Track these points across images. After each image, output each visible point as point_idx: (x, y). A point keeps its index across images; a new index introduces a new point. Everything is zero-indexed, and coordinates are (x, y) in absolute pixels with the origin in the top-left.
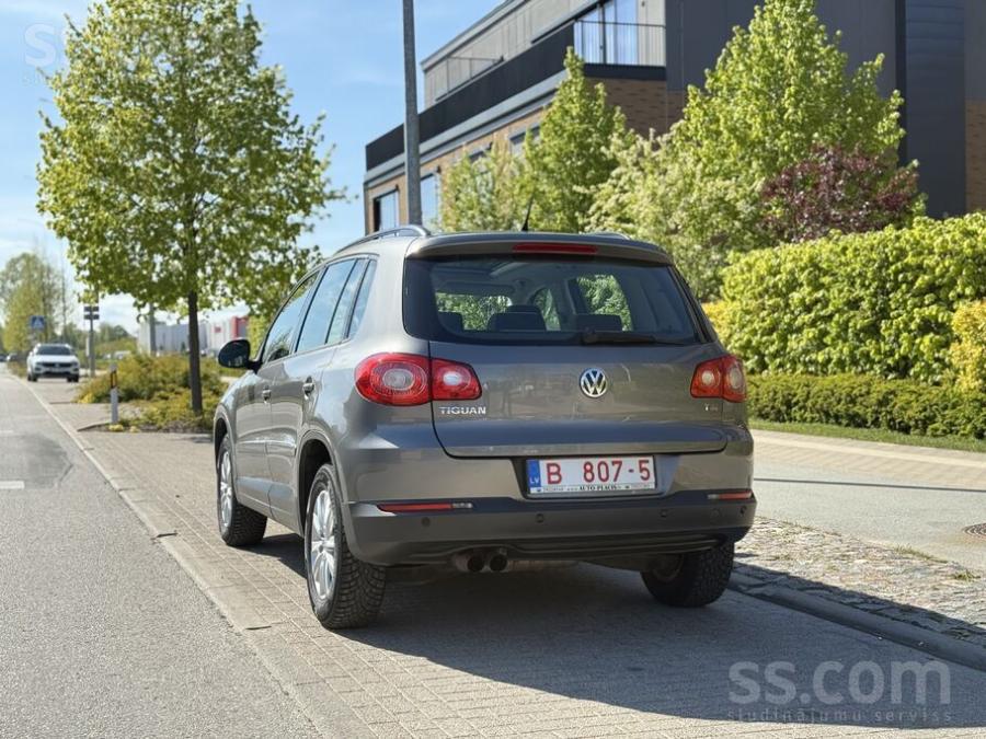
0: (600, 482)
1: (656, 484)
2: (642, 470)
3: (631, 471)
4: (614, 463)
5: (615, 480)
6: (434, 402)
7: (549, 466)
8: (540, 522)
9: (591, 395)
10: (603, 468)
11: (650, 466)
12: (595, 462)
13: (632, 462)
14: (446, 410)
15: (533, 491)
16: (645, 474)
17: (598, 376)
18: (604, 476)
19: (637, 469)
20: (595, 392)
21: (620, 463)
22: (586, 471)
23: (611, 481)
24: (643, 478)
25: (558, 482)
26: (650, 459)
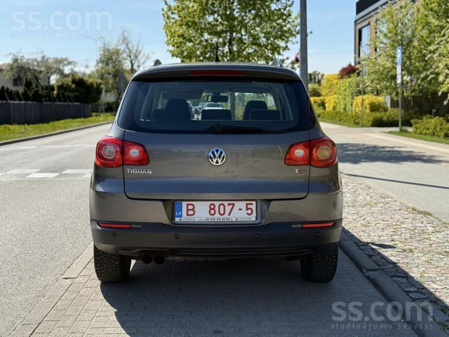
0: (220, 216)
1: (257, 218)
2: (247, 209)
3: (240, 209)
4: (229, 205)
5: (229, 215)
6: (124, 166)
7: (188, 205)
8: (177, 239)
9: (214, 164)
10: (222, 207)
11: (254, 207)
12: (217, 204)
13: (242, 205)
14: (130, 171)
15: (177, 219)
16: (249, 212)
17: (219, 153)
18: (222, 212)
19: (244, 208)
20: (217, 162)
21: (233, 205)
22: (211, 209)
23: (226, 215)
24: (248, 214)
25: (193, 215)
26: (254, 203)
